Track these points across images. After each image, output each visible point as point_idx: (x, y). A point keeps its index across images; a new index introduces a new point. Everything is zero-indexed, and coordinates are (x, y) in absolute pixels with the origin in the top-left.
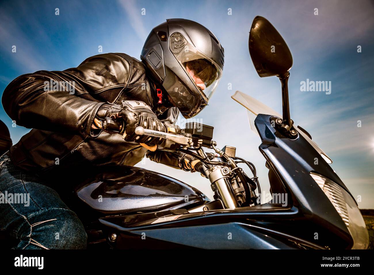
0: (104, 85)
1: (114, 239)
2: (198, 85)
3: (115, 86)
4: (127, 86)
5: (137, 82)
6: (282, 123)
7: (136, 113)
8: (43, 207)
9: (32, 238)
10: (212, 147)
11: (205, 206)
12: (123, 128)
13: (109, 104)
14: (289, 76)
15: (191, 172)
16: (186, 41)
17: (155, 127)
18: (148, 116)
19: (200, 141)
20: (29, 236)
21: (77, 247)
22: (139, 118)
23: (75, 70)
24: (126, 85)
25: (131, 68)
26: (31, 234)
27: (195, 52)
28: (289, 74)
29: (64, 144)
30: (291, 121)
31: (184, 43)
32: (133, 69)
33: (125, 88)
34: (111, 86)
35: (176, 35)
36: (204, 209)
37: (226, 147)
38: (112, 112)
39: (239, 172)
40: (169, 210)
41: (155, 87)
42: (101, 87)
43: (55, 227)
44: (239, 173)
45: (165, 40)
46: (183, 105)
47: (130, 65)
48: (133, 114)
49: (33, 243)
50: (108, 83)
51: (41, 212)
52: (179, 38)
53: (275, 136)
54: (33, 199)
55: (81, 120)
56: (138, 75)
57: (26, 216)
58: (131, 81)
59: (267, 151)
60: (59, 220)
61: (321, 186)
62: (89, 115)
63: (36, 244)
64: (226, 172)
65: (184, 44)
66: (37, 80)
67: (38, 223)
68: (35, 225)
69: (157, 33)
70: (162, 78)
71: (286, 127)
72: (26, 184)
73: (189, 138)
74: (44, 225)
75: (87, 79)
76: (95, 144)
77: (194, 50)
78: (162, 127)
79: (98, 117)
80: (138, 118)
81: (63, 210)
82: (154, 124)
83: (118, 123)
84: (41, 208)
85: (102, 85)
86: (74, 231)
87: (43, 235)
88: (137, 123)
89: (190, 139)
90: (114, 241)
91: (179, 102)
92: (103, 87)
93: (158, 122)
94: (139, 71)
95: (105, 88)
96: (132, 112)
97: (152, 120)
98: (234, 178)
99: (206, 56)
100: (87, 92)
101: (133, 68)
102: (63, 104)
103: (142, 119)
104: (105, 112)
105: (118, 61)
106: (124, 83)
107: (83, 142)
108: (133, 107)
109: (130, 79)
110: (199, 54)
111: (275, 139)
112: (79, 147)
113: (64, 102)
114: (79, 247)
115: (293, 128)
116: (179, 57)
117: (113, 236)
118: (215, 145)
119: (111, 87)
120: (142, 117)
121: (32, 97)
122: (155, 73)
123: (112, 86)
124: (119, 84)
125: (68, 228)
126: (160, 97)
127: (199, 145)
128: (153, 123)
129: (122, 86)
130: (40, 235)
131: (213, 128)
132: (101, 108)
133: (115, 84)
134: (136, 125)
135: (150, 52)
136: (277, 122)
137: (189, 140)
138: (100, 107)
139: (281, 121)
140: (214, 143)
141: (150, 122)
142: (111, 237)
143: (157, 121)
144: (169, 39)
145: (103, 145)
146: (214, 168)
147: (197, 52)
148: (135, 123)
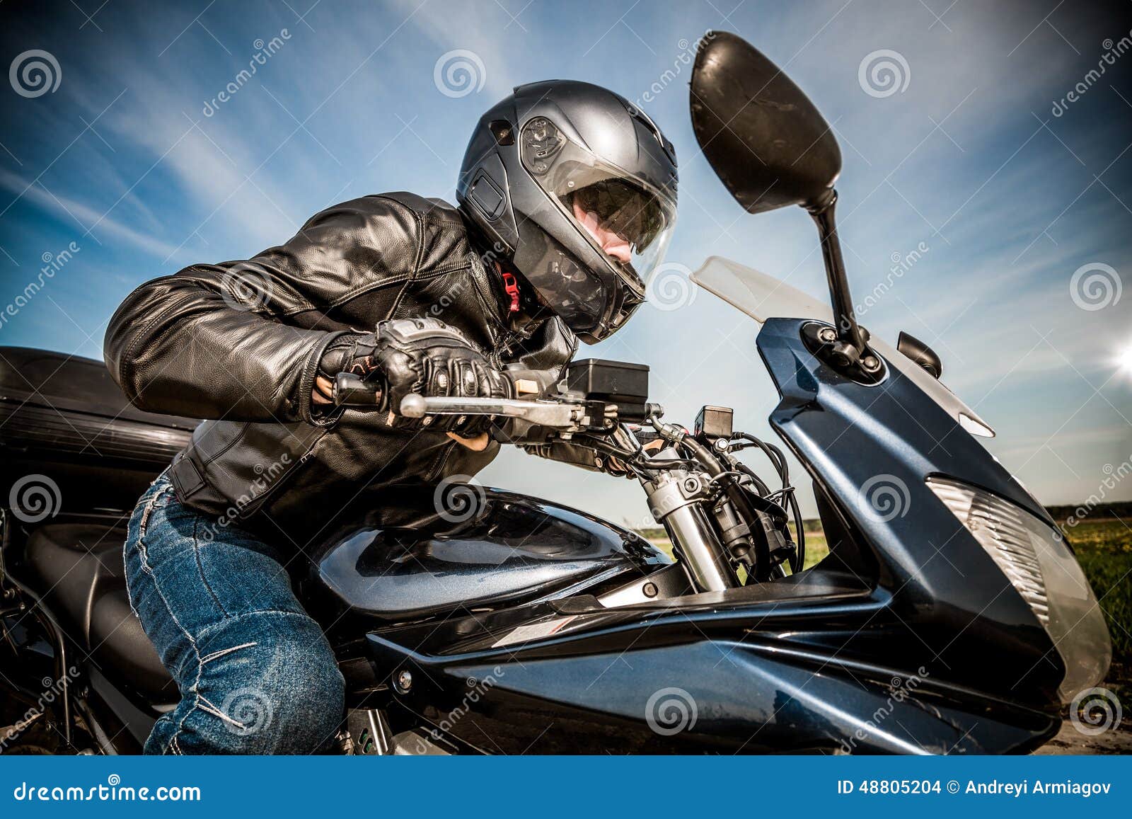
0: (353, 281)
1: (408, 685)
2: (610, 251)
3: (381, 281)
4: (415, 276)
5: (442, 264)
6: (836, 339)
7: (412, 354)
8: (232, 609)
9: (201, 694)
10: (649, 421)
11: (647, 581)
12: (386, 398)
13: (356, 334)
14: (835, 202)
15: (627, 478)
16: (563, 138)
17: (472, 385)
18: (449, 358)
19: (611, 410)
20: (193, 688)
21: (311, 712)
22: (424, 366)
23: (278, 252)
24: (410, 277)
25: (422, 228)
26: (197, 685)
27: (591, 164)
28: (835, 194)
29: (282, 442)
30: (861, 332)
31: (558, 142)
32: (426, 230)
33: (410, 283)
34: (371, 281)
35: (536, 124)
36: (646, 590)
37: (707, 408)
38: (355, 357)
39: (730, 484)
40: (547, 602)
41: (499, 268)
42: (343, 288)
43: (251, 664)
44: (732, 487)
45: (510, 140)
46: (578, 309)
47: (416, 219)
48: (405, 358)
49: (205, 708)
50: (362, 274)
51: (224, 624)
52: (544, 132)
53: (816, 378)
54: (212, 587)
55: (282, 386)
56: (444, 245)
57: (194, 634)
58: (423, 263)
59: (794, 429)
60: (262, 644)
61: (962, 516)
62: (302, 370)
63: (209, 710)
64: (693, 489)
65: (559, 146)
66: (173, 293)
67: (215, 655)
68: (208, 658)
69: (490, 126)
70: (511, 243)
71: (848, 350)
72: (203, 550)
73: (573, 407)
74: (227, 660)
75: (307, 272)
76: (354, 436)
77: (589, 158)
78: (494, 383)
79: (322, 371)
80: (420, 367)
81: (277, 615)
82: (470, 377)
83: (371, 386)
84: (225, 613)
85: (347, 283)
86: (300, 673)
87: (224, 687)
88: (417, 380)
89: (578, 408)
90: (407, 692)
91: (566, 303)
92: (351, 288)
93: (481, 370)
94: (447, 233)
95: (355, 288)
96: (400, 351)
97: (462, 368)
98: (724, 499)
99: (623, 171)
100: (310, 306)
101: (428, 228)
102: (237, 348)
103: (433, 367)
104: (339, 358)
105: (384, 213)
106: (405, 271)
107: (325, 434)
108: (404, 338)
109: (420, 257)
110: (601, 168)
111: (817, 390)
112: (318, 446)
113: (239, 342)
114: (319, 711)
115: (868, 353)
116: (550, 180)
117: (403, 677)
118: (659, 415)
119: (371, 284)
120: (433, 362)
121: (162, 337)
122: (492, 232)
123: (373, 283)
124: (392, 275)
125: (285, 664)
126: (512, 294)
127: (607, 421)
128: (465, 375)
129: (401, 278)
130: (218, 687)
131: (645, 370)
132: (331, 346)
133: (380, 276)
134: (416, 387)
135: (476, 178)
136: (822, 337)
137: (572, 411)
138: (329, 345)
139: (831, 333)
140: (654, 409)
141: (458, 375)
142: (397, 682)
143: (478, 367)
144: (520, 138)
145: (374, 437)
146: (662, 480)
147: (597, 163)
148: (412, 383)
